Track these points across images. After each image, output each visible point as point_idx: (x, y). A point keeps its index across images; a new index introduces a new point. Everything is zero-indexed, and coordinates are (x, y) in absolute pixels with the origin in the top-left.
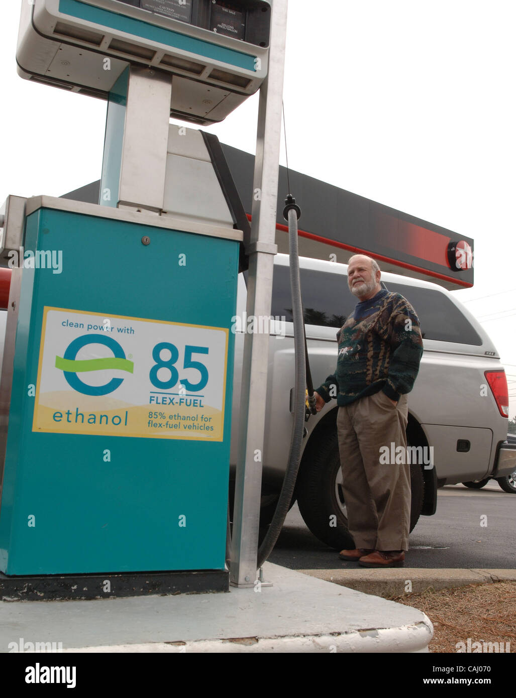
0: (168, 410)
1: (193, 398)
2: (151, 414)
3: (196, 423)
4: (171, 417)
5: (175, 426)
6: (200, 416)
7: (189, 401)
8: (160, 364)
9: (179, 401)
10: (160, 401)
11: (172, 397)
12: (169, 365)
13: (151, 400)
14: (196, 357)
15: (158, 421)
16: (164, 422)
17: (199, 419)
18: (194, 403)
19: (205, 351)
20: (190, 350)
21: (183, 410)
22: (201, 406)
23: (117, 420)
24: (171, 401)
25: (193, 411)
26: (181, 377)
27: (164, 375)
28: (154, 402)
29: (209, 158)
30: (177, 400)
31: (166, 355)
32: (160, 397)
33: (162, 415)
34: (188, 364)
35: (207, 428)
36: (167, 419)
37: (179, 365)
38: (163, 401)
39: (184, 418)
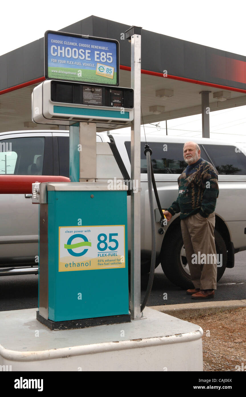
0: (105, 258)
1: (113, 253)
2: (99, 261)
3: (115, 262)
4: (106, 261)
5: (108, 264)
6: (116, 259)
7: (112, 254)
8: (101, 242)
9: (108, 255)
10: (102, 255)
11: (106, 253)
12: (104, 242)
13: (98, 255)
14: (113, 237)
15: (101, 263)
16: (103, 263)
17: (116, 260)
18: (114, 255)
19: (116, 234)
20: (111, 235)
21: (110, 258)
22: (116, 255)
23: (87, 264)
24: (106, 255)
25: (113, 258)
26: (108, 246)
27: (102, 246)
28: (99, 256)
29: (113, 154)
30: (107, 254)
31: (102, 238)
32: (101, 254)
33: (103, 261)
34: (111, 240)
35: (119, 263)
36: (105, 262)
37: (107, 241)
38: (103, 255)
39: (111, 261)
